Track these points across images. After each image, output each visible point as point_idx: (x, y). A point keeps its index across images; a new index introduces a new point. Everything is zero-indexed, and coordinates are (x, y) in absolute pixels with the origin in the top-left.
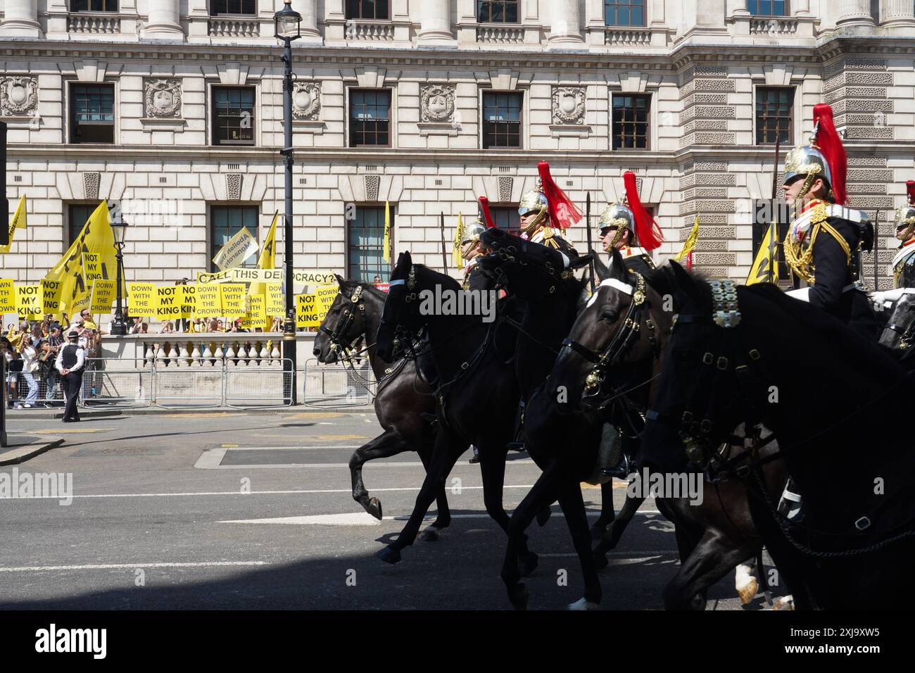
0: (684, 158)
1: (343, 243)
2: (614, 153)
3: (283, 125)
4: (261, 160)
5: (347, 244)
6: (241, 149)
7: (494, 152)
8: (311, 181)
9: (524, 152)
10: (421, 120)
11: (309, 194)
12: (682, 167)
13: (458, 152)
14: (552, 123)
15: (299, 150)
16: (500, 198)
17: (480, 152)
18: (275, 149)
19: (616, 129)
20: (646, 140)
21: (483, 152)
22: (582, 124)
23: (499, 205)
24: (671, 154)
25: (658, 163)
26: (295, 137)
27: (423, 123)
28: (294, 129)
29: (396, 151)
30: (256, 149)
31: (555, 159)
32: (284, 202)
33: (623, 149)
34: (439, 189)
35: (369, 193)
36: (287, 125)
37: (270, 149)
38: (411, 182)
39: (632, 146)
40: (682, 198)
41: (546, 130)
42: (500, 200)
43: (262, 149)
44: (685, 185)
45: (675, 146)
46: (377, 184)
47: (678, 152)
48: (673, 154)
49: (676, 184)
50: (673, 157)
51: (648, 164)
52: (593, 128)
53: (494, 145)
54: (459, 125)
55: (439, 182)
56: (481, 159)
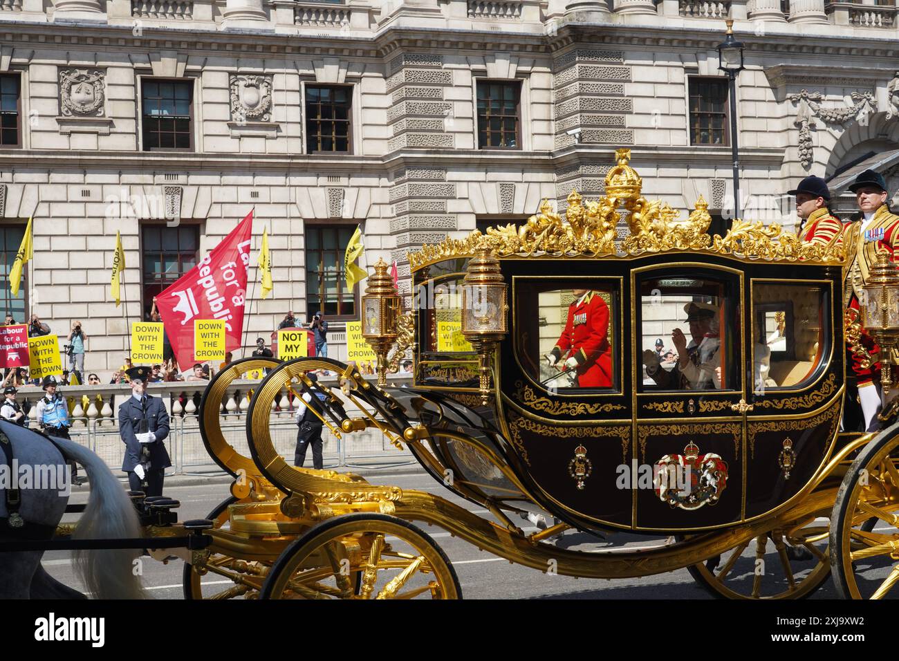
0: (394, 164)
2: (309, 158)
7: (157, 155)
9: (196, 156)
10: (60, 114)
12: (392, 175)
13: (110, 154)
14: (231, 120)
17: (139, 155)
19: (311, 127)
20: (347, 142)
21: (143, 155)
22: (268, 121)
24: (378, 159)
25: (363, 170)
27: (63, 117)
29: (28, 152)
33: (319, 152)
34: (86, 202)
38: (49, 192)
39: (331, 149)
40: (392, 212)
41: (223, 128)
44: (396, 197)
45: (382, 149)
46: (4, 195)
47: (387, 157)
48: (381, 159)
49: (385, 196)
50: (380, 162)
51: (351, 171)
52: (282, 126)
53: (157, 146)
54: (112, 121)
55: (86, 193)
56: (141, 163)
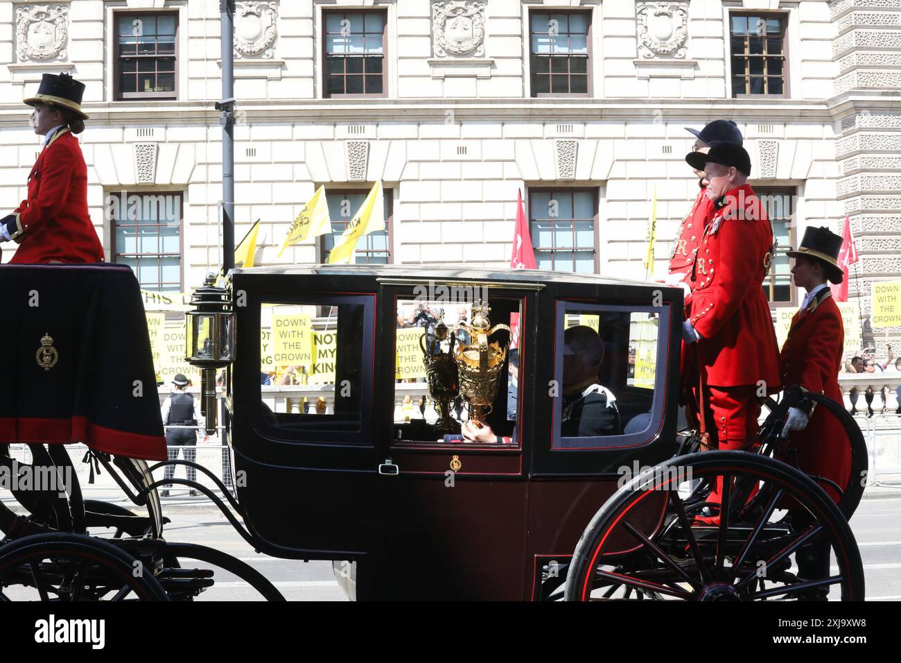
0: (842, 109)
1: (314, 248)
2: (734, 102)
3: (220, 66)
4: (187, 120)
5: (319, 248)
6: (156, 105)
7: (548, 102)
8: (263, 152)
9: (594, 102)
10: (432, 56)
11: (259, 172)
12: (839, 124)
13: (491, 102)
14: (638, 57)
15: (244, 104)
16: (558, 173)
17: (526, 102)
18: (208, 104)
19: (737, 65)
20: (782, 82)
21: (531, 102)
22: (684, 58)
23: (557, 185)
24: (821, 103)
25: (803, 117)
26: (238, 85)
27: (436, 59)
28: (237, 72)
29: (396, 102)
30: (179, 105)
31: (644, 113)
32: (221, 185)
33: (748, 96)
34: (462, 161)
35: (354, 168)
36: (226, 64)
37: (201, 104)
38: (420, 150)
39: (762, 92)
40: (840, 171)
41: (628, 67)
42: (559, 177)
43: (189, 105)
44: (843, 152)
45: (826, 91)
46: (366, 154)
47: (832, 100)
48: (825, 103)
49: (830, 150)
50: (824, 107)
51: (787, 118)
52: (700, 63)
53: (548, 91)
54: (493, 62)
55: (462, 150)
56: (528, 112)
